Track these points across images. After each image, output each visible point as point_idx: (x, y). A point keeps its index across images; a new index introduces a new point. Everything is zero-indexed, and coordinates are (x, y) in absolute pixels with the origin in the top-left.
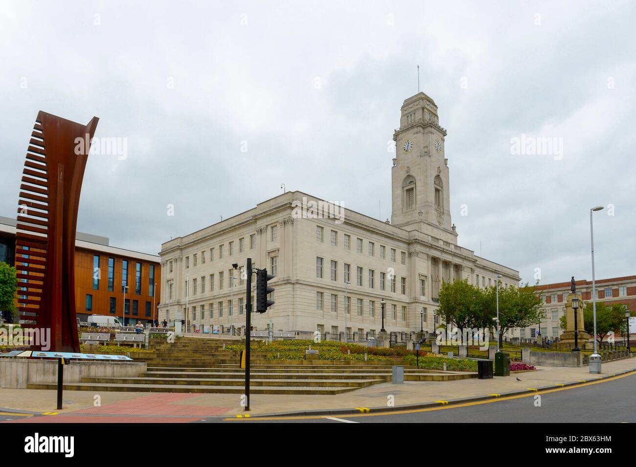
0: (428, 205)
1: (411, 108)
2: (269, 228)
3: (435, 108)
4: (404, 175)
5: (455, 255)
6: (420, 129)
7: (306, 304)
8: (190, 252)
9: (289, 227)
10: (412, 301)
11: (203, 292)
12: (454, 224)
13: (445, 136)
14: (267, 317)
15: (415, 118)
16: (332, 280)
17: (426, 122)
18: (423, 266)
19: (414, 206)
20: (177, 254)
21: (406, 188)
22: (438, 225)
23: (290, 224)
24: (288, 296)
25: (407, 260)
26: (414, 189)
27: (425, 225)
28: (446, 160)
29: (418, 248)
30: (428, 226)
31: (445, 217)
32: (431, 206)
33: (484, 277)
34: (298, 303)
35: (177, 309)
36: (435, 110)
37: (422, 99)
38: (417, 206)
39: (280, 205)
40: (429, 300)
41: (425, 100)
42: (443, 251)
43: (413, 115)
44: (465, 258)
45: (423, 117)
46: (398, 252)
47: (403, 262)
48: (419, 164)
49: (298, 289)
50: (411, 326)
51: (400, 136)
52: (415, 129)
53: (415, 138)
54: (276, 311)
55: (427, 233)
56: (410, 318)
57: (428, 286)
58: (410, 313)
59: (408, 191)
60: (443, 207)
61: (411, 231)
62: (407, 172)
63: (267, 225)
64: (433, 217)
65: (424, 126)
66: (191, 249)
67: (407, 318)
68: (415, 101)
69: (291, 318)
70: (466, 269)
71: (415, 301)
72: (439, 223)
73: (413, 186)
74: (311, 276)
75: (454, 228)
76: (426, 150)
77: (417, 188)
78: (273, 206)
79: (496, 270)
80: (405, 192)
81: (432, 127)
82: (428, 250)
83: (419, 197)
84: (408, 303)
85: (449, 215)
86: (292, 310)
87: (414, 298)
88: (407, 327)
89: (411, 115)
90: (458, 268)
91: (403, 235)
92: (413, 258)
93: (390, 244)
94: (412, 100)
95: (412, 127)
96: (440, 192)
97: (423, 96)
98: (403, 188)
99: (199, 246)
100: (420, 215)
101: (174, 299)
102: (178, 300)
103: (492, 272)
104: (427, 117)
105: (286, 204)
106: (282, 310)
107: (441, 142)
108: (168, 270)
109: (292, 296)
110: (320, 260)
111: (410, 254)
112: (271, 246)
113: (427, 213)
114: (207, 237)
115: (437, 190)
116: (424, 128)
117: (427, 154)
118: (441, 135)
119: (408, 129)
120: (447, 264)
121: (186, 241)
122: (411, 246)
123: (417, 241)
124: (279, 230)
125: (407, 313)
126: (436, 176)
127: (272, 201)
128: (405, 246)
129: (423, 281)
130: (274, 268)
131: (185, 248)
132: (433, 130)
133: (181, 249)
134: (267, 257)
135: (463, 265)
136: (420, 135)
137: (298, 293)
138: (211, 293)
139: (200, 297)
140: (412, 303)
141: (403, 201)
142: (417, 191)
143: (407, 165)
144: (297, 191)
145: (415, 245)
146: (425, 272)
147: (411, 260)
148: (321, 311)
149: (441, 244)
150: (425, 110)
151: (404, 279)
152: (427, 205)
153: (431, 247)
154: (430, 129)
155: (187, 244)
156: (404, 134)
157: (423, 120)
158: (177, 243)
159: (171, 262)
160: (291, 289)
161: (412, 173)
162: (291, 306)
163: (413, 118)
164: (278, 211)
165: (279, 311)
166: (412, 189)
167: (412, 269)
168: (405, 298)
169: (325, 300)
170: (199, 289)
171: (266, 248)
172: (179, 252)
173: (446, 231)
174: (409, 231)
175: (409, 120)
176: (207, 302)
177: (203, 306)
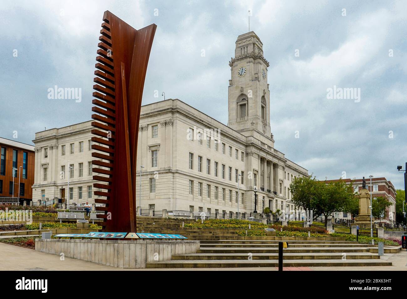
0: (258, 118)
1: (244, 42)
2: (150, 127)
3: (261, 45)
4: (238, 93)
5: (274, 156)
6: (252, 59)
7: (182, 189)
8: (67, 142)
9: (169, 127)
10: (248, 190)
11: (80, 176)
12: (272, 133)
13: (268, 66)
14: (148, 198)
15: (247, 51)
16: (199, 171)
17: (256, 55)
18: (255, 164)
19: (246, 118)
20: (53, 142)
21: (239, 104)
22: (263, 132)
23: (171, 125)
24: (169, 182)
25: (245, 158)
26: (247, 105)
27: (256, 132)
28: (268, 85)
29: (253, 150)
30: (258, 134)
31: (267, 127)
32: (259, 119)
33: (288, 174)
34: (177, 188)
35: (53, 189)
36: (261, 47)
37: (254, 37)
38: (249, 118)
39: (161, 109)
40: (259, 189)
41: (255, 38)
42: (268, 153)
43: (246, 48)
44: (280, 159)
45: (254, 51)
46: (240, 152)
47: (242, 160)
48: (251, 86)
49: (177, 177)
50: (247, 208)
51: (236, 63)
52: (248, 60)
53: (248, 66)
54: (157, 194)
55: (257, 139)
56: (247, 202)
57: (259, 179)
58: (247, 198)
59: (241, 105)
60: (266, 120)
61: (248, 137)
62: (241, 91)
63: (148, 125)
64: (260, 128)
65: (255, 57)
66: (67, 139)
67: (245, 202)
68: (248, 38)
69: (172, 200)
70: (280, 167)
71: (250, 189)
72: (264, 131)
73: (246, 102)
74: (185, 168)
75: (272, 136)
76: (256, 76)
77: (249, 104)
78: (154, 109)
79: (296, 169)
80: (239, 106)
81: (260, 59)
82: (258, 151)
83: (250, 111)
84: (246, 191)
85: (269, 126)
86: (172, 194)
87: (249, 187)
88: (244, 209)
89: (244, 48)
90: (275, 166)
91: (243, 139)
92: (249, 157)
93: (235, 146)
94: (244, 37)
95: (246, 57)
96: (264, 109)
97: (254, 35)
98: (237, 103)
99: (77, 137)
100: (252, 125)
101: (50, 180)
102: (55, 182)
103: (293, 170)
104: (257, 51)
105: (168, 109)
106: (163, 194)
107: (265, 70)
108: (43, 156)
109: (172, 183)
110: (192, 155)
111: (247, 154)
112: (152, 142)
113: (257, 124)
114: (86, 130)
115: (263, 107)
116: (254, 59)
117: (257, 79)
118: (266, 66)
119: (242, 59)
120: (269, 163)
121: (62, 132)
122: (248, 148)
123: (253, 145)
124: (160, 129)
125: (245, 198)
126: (262, 97)
127: (153, 105)
128: (243, 147)
129: (255, 175)
130: (154, 159)
131: (62, 138)
132: (261, 61)
133: (57, 139)
134: (148, 150)
135: (279, 164)
136: (252, 64)
137: (177, 180)
138: (89, 177)
139: (77, 180)
140: (248, 191)
141: (237, 113)
142: (249, 107)
143: (241, 86)
144: (177, 99)
145: (251, 148)
146: (257, 168)
147: (247, 159)
148: (192, 195)
149: (266, 147)
150: (256, 46)
151: (243, 172)
152: (256, 118)
153: (261, 149)
154: (259, 60)
155: (64, 134)
156: (239, 62)
157: (254, 53)
158: (54, 133)
159: (45, 149)
160: (172, 177)
161: (244, 93)
162: (171, 191)
163: (246, 51)
164: (159, 114)
165: (160, 194)
166: (245, 105)
167: (248, 165)
168: (243, 187)
169: (194, 187)
170: (76, 173)
171: (147, 143)
172: (55, 140)
173: (267, 138)
174: (246, 136)
175: (243, 52)
176: (85, 185)
177: (80, 188)
